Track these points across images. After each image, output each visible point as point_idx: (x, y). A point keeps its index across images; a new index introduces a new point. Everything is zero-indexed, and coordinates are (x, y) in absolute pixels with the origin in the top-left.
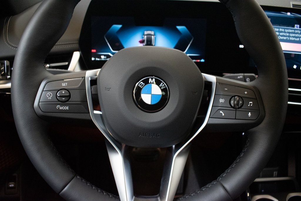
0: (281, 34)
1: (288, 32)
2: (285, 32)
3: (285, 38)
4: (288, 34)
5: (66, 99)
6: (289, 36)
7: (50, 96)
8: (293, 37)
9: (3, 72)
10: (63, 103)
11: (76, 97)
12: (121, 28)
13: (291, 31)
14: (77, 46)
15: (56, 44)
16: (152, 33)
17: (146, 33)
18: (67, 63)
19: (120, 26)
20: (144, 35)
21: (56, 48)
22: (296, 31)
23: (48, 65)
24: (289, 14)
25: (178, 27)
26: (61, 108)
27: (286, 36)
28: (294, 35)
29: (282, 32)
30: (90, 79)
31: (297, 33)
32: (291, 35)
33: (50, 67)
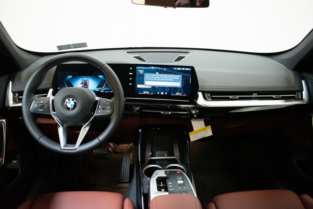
0: (150, 77)
1: (153, 76)
2: (151, 76)
3: (152, 79)
4: (153, 77)
5: (42, 107)
6: (154, 78)
7: (36, 106)
8: (156, 78)
9: (15, 99)
10: (41, 108)
11: (46, 106)
12: (72, 77)
13: (154, 76)
14: (51, 86)
15: (41, 85)
16: (87, 79)
17: (84, 79)
18: (46, 94)
19: (72, 76)
20: (83, 80)
21: (40, 87)
22: (157, 76)
23: (37, 95)
24: (153, 67)
25: (99, 76)
26: (40, 110)
27: (152, 78)
28: (156, 77)
29: (150, 76)
30: (52, 100)
31: (157, 77)
32: (155, 77)
33: (38, 96)
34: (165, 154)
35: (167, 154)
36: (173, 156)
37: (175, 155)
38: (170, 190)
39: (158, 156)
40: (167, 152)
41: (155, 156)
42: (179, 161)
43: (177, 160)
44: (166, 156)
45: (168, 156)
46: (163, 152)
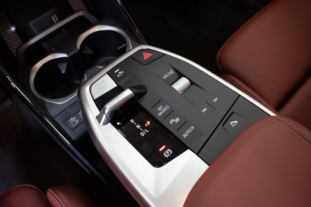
34: (53, 18)
35: (55, 16)
36: (72, 12)
37: (74, 8)
38: (185, 136)
39: (40, 32)
40: (53, 10)
41: (34, 35)
42: (91, 18)
43: (86, 17)
44: (57, 22)
45: (61, 19)
46: (45, 15)
